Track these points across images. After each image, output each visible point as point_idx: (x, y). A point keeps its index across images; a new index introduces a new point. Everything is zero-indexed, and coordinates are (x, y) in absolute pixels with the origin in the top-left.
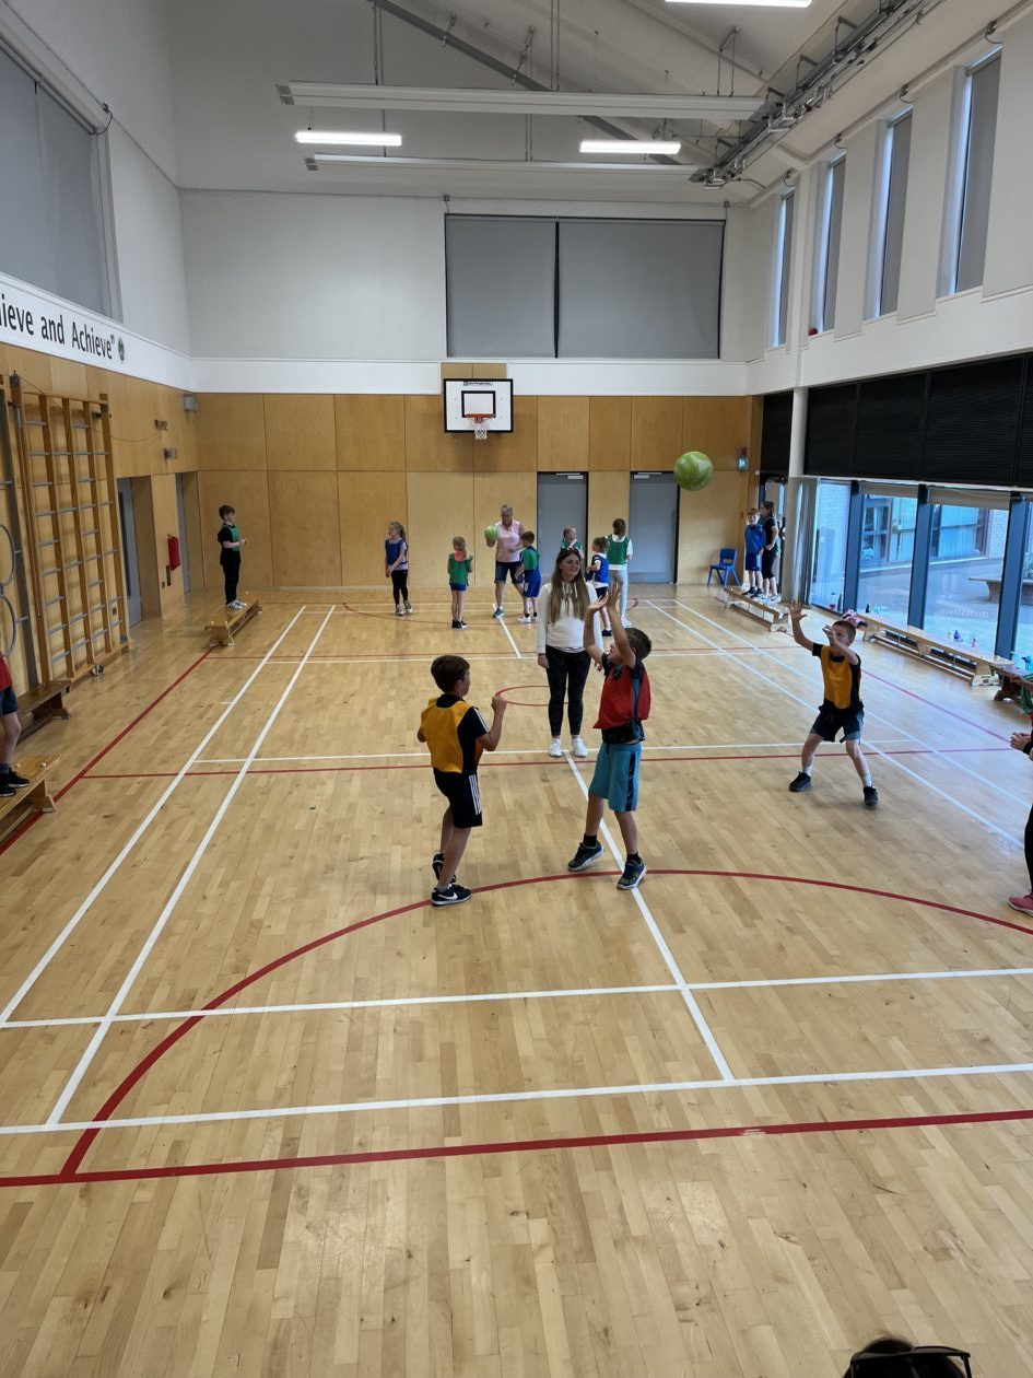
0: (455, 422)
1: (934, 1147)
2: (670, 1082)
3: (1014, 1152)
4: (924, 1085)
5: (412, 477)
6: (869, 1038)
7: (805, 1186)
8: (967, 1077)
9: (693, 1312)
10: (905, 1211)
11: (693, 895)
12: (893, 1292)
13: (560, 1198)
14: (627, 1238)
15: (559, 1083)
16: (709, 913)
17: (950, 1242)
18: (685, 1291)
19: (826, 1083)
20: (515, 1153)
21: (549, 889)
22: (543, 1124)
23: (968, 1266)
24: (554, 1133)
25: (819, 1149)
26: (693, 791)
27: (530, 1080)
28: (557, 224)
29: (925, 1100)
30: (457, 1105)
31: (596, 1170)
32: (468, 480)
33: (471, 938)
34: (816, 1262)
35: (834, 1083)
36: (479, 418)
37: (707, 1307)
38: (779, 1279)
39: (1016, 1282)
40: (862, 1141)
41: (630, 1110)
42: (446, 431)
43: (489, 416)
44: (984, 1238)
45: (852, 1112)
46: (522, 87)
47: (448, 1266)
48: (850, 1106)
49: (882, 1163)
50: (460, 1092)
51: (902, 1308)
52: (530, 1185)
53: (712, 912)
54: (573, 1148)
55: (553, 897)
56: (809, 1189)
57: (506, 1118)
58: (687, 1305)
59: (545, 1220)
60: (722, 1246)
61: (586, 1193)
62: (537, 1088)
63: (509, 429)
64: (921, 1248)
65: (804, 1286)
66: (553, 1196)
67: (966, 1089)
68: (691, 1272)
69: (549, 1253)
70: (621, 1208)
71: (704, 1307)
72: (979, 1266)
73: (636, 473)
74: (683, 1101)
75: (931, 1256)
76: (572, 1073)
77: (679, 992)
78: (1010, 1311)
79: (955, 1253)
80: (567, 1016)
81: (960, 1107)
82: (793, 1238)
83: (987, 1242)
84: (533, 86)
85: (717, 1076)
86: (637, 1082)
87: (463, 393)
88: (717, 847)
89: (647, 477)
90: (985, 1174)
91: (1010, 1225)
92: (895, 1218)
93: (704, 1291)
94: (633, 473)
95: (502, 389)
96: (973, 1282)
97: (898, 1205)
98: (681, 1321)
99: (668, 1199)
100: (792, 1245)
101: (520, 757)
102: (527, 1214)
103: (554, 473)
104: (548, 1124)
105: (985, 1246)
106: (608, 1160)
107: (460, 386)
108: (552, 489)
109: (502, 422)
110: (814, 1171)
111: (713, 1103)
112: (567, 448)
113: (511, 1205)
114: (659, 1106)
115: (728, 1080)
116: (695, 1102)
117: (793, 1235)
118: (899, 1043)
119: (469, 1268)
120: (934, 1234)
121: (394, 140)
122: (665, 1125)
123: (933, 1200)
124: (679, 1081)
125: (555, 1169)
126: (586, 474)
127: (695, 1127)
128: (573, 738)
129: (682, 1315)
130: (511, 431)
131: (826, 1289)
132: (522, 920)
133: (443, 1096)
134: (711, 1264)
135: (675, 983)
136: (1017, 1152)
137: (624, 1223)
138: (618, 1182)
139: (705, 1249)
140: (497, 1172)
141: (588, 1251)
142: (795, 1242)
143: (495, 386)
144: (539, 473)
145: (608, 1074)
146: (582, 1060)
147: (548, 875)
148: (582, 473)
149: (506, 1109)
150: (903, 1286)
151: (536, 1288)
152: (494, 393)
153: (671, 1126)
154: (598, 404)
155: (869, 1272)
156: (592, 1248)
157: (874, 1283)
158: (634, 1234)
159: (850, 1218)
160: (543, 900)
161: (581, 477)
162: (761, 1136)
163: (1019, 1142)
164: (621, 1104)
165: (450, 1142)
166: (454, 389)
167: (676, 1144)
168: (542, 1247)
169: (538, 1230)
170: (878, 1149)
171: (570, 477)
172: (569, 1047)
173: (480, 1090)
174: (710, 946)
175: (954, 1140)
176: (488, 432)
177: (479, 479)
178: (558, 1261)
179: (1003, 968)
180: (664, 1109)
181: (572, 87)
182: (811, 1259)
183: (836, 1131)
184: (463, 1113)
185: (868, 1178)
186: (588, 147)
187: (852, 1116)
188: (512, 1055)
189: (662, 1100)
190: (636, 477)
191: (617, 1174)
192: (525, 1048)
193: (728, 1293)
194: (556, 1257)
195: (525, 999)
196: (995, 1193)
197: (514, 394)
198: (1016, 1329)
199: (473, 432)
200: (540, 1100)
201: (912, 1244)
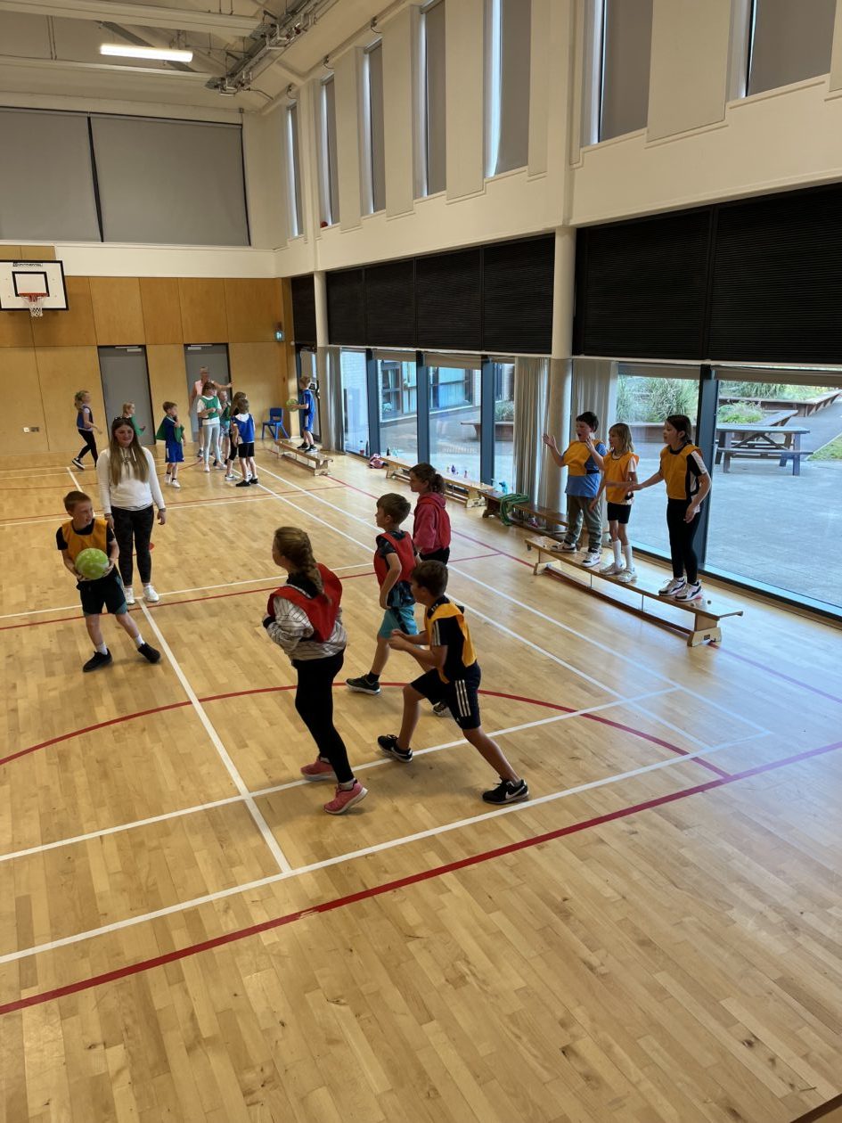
0: (9, 301)
1: (450, 891)
2: (237, 885)
3: (508, 880)
4: (443, 841)
6: (400, 809)
7: (351, 951)
8: (473, 825)
9: (259, 1095)
10: (430, 952)
11: (254, 711)
12: (424, 1026)
13: (135, 1022)
14: (199, 1042)
15: (133, 912)
16: (268, 725)
17: (465, 969)
18: (251, 1077)
19: (366, 856)
20: (91, 990)
21: (125, 729)
22: (118, 954)
23: (481, 988)
24: (129, 959)
25: (362, 914)
26: (253, 620)
27: (106, 914)
28: (89, 119)
29: (443, 853)
30: (33, 956)
31: (169, 985)
32: (28, 356)
33: (47, 788)
34: (362, 1016)
35: (372, 855)
36: (33, 297)
37: (271, 1085)
38: (332, 1041)
39: (515, 991)
40: (396, 899)
41: (200, 921)
43: (43, 295)
44: (490, 958)
45: (388, 876)
47: (27, 1113)
48: (386, 872)
49: (411, 915)
50: (36, 942)
51: (431, 1038)
52: (106, 1017)
53: (271, 724)
54: (147, 970)
55: (127, 736)
56: (355, 952)
57: (82, 957)
58: (254, 1089)
59: (121, 1046)
60: (283, 1025)
61: (160, 1010)
62: (114, 920)
63: (65, 307)
64: (443, 980)
65: (353, 1042)
66: (129, 1021)
67: (472, 835)
68: (257, 1057)
69: (126, 1076)
70: (193, 1017)
71: (268, 1087)
72: (488, 985)
73: (189, 345)
74: (247, 899)
75: (450, 986)
76: (147, 898)
77: (243, 802)
78: (513, 1018)
79: (470, 979)
80: (142, 844)
81: (469, 852)
82: (343, 1001)
83: (492, 962)
85: (275, 870)
86: (206, 893)
87: (14, 273)
88: (274, 666)
89: (200, 348)
90: (490, 905)
91: (509, 943)
92: (424, 960)
93: (268, 1071)
94: (187, 346)
95: (52, 270)
96: (485, 1001)
97: (425, 948)
98: (248, 1105)
99: (235, 995)
100: (342, 1008)
102: (105, 1044)
103: (114, 347)
104: (123, 953)
105: (491, 965)
106: (180, 972)
107: (12, 267)
108: (112, 361)
109: (57, 300)
110: (358, 936)
111: (274, 896)
112: (128, 326)
113: (89, 1041)
114: (226, 911)
115: (287, 872)
116: (257, 898)
117: (342, 997)
118: (424, 810)
119: (48, 1112)
120: (453, 965)
122: (232, 926)
123: (451, 936)
124: (244, 882)
125: (131, 995)
126: (144, 347)
127: (258, 921)
128: (145, 586)
129: (249, 1099)
130: (67, 309)
131: (370, 1039)
132: (98, 762)
133: (19, 950)
134: (273, 1044)
135: (239, 794)
136: (511, 880)
137: (196, 1028)
138: (190, 991)
139: (266, 1032)
140: (73, 1011)
141: (163, 1064)
142: (344, 1004)
143: (45, 267)
144: (99, 347)
145: (180, 891)
146: (154, 884)
147: (124, 715)
148: (140, 346)
149: (82, 949)
150: (431, 1019)
151: (115, 1113)
152: (45, 273)
153: (237, 926)
154: (147, 285)
155: (405, 1014)
156: (166, 1061)
157: (406, 1021)
158: (204, 1037)
159: (388, 969)
160: (117, 740)
161: (140, 350)
162: (315, 915)
163: (512, 871)
164: (192, 917)
165: (26, 994)
166: (5, 270)
167: (243, 942)
168: (119, 1072)
169: (116, 1056)
170: (407, 905)
171: (128, 350)
172: (143, 875)
173: (55, 936)
174: (269, 755)
175: (464, 881)
176: (43, 309)
177: (40, 354)
178: (133, 1082)
179: (496, 730)
180: (231, 912)
182: (357, 1015)
183: (375, 896)
184: (39, 961)
185: (401, 928)
186: (108, 49)
187: (388, 879)
188: (89, 896)
189: (228, 904)
190: (189, 348)
191: (188, 984)
192: (101, 884)
193: (288, 1067)
194: (133, 1078)
195: (101, 837)
196: (497, 918)
197: (65, 274)
198: (518, 1032)
199: (28, 309)
200: (115, 932)
201: (437, 979)
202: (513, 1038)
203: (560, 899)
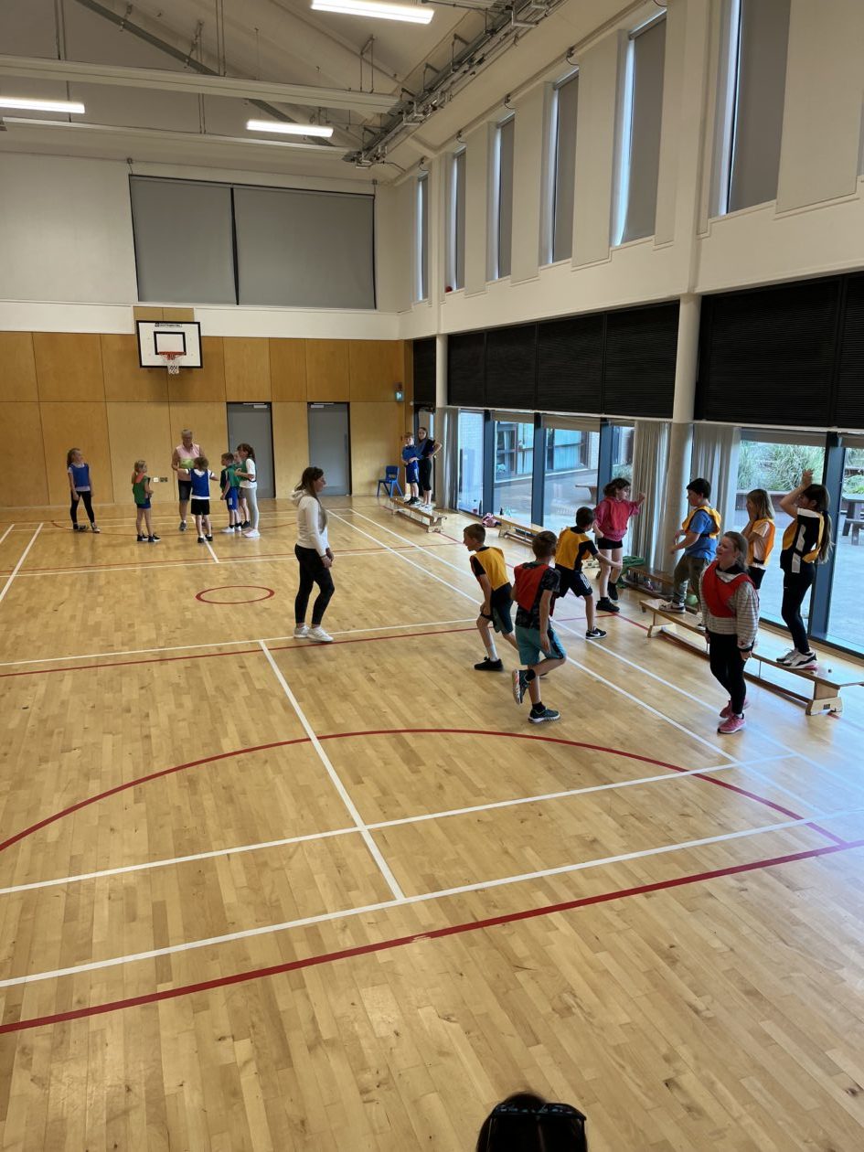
0: (149, 358)
1: (557, 929)
2: (353, 908)
3: (615, 924)
4: (552, 883)
5: (113, 409)
6: (510, 851)
7: (461, 975)
8: (582, 871)
9: (374, 1094)
10: (537, 982)
11: (370, 752)
12: (530, 1049)
13: (261, 1020)
14: (320, 1043)
15: (259, 923)
16: (382, 764)
17: (571, 1001)
18: (368, 1077)
19: (476, 891)
20: (220, 989)
21: (248, 760)
22: (245, 959)
23: (586, 1020)
24: (256, 963)
25: (472, 943)
26: (368, 666)
27: (233, 923)
28: (232, 189)
29: (551, 893)
30: (168, 955)
31: (292, 990)
32: (163, 410)
33: (179, 808)
34: (472, 1034)
35: (482, 890)
36: (171, 355)
37: (386, 1087)
38: (442, 1053)
39: (620, 1026)
40: (504, 932)
41: (319, 936)
42: (141, 366)
43: (180, 354)
44: (595, 993)
45: (497, 911)
46: (193, 70)
47: (164, 1092)
48: (495, 907)
49: (519, 947)
50: (171, 944)
51: (537, 1060)
52: (235, 1013)
53: (385, 764)
54: (272, 976)
55: (250, 766)
56: (465, 977)
57: (212, 960)
58: (370, 1088)
59: (248, 1041)
60: (397, 1034)
61: (284, 1012)
62: (241, 929)
63: (199, 365)
64: (550, 1009)
65: (464, 1058)
66: (255, 1019)
67: (580, 880)
68: (372, 1062)
69: (252, 1067)
70: (313, 1019)
71: (382, 1088)
72: (593, 1017)
73: (312, 403)
74: (364, 921)
75: (557, 1015)
76: (271, 912)
77: (359, 833)
78: (617, 1049)
79: (576, 1010)
80: (265, 864)
81: (576, 895)
82: (453, 1019)
83: (599, 998)
84: (206, 71)
85: (390, 897)
86: (325, 912)
87: (155, 333)
88: (388, 710)
89: (322, 407)
90: (596, 944)
91: (615, 982)
92: (531, 989)
93: (383, 1074)
94: (310, 404)
95: (190, 331)
96: (590, 1031)
97: (532, 978)
98: (365, 1102)
99: (353, 1004)
100: (453, 1025)
101: (220, 649)
102: (233, 1037)
103: (242, 403)
104: (249, 958)
105: (597, 1000)
106: (302, 979)
107: (152, 327)
108: (240, 416)
109: (192, 359)
110: (468, 962)
111: (388, 919)
112: (253, 383)
113: (218, 1033)
114: (344, 929)
115: (400, 899)
116: (372, 920)
117: (453, 1015)
118: (532, 852)
119: (182, 1092)
120: (560, 997)
121: (78, 108)
122: (349, 944)
123: (558, 970)
124: (360, 905)
125: (257, 996)
126: (269, 404)
127: (374, 940)
129: (365, 1098)
130: (201, 367)
131: (479, 1054)
132: (224, 788)
133: (155, 949)
134: (388, 1051)
135: (356, 826)
136: (619, 924)
137: (316, 1030)
138: (311, 997)
139: (384, 1039)
140: (206, 1007)
141: (286, 1059)
142: (454, 1022)
143: (183, 328)
144: (228, 403)
145: (301, 908)
146: (278, 900)
147: (247, 747)
148: (266, 403)
149: (212, 952)
150: (538, 1043)
151: (242, 1098)
152: (183, 334)
153: (354, 944)
154: (276, 345)
155: (512, 1036)
156: (289, 1057)
157: (515, 1043)
158: (325, 1038)
159: (496, 994)
160: (242, 769)
161: (265, 407)
162: (427, 940)
163: (618, 915)
164: (312, 932)
165: (162, 988)
166: (147, 330)
167: (359, 958)
168: (246, 1063)
169: (243, 1049)
170: (516, 939)
171: (255, 407)
172: (267, 890)
173: (188, 939)
174: (384, 792)
175: (571, 920)
176: (180, 367)
177: (173, 408)
178: (259, 1072)
179: (606, 784)
180: (348, 931)
181: (238, 73)
182: (467, 1032)
183: (485, 928)
184: (173, 961)
185: (509, 959)
186: (254, 125)
187: (498, 914)
188: (218, 905)
189: (345, 924)
190: (312, 406)
191: (309, 991)
192: (229, 896)
193: (401, 1072)
194: (259, 1069)
195: (228, 855)
196: (602, 956)
197: (202, 334)
198: (622, 1063)
199: (166, 367)
200: (242, 939)
201: (544, 1008)
202: (617, 1067)
203: (666, 945)
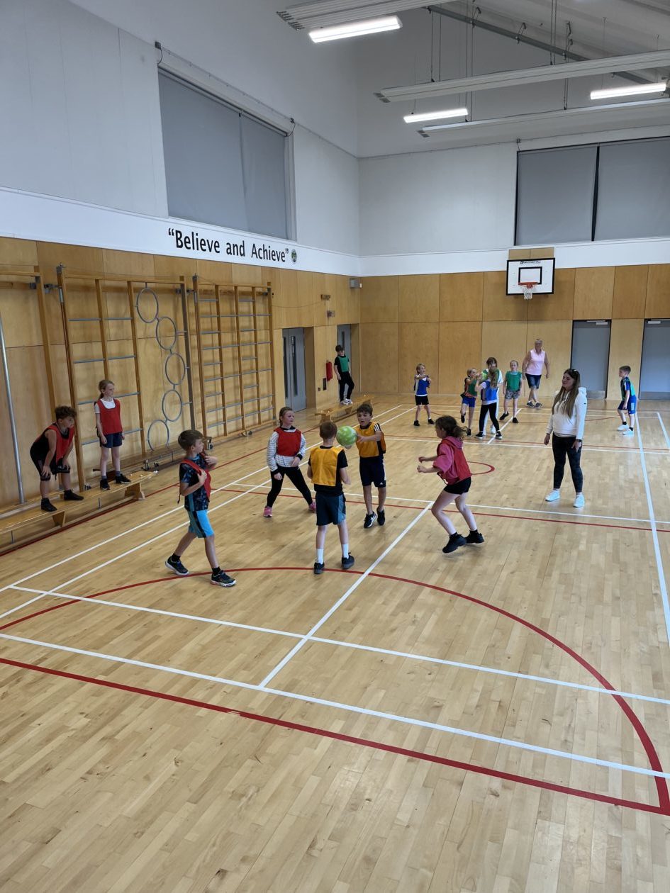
0: (514, 288)
1: (315, 748)
2: (231, 679)
4: (361, 720)
5: (486, 325)
6: (369, 687)
7: (221, 744)
8: (393, 722)
9: (91, 776)
10: (251, 772)
11: (386, 593)
12: (186, 803)
13: (108, 714)
15: (178, 666)
16: (380, 603)
17: (251, 793)
18: (101, 767)
19: (308, 702)
23: (241, 808)
25: (255, 730)
28: (598, 148)
29: (349, 726)
31: (141, 707)
32: (523, 327)
33: (239, 591)
34: (174, 777)
35: (312, 703)
36: (530, 285)
37: (100, 776)
38: (147, 778)
41: (193, 686)
42: (507, 294)
43: (535, 283)
46: (570, 60)
57: (136, 674)
58: (94, 773)
60: (145, 754)
62: (167, 666)
64: (232, 790)
65: (153, 784)
67: (383, 727)
69: (72, 733)
70: (125, 726)
72: (246, 809)
73: (650, 320)
74: (224, 689)
75: (230, 795)
76: (193, 663)
77: (300, 639)
78: (228, 835)
79: (244, 799)
80: (230, 637)
82: (179, 764)
84: (579, 58)
85: (256, 683)
86: (215, 675)
87: (520, 269)
89: (659, 322)
90: (323, 770)
91: (294, 798)
92: (241, 772)
94: (647, 320)
95: (547, 266)
96: (233, 814)
97: (252, 768)
98: (82, 778)
99: (151, 729)
100: (174, 767)
102: (87, 715)
103: (586, 320)
105: (266, 800)
106: (152, 704)
107: (518, 264)
108: (583, 332)
109: (546, 287)
110: (236, 739)
111: (237, 694)
112: (595, 304)
113: (85, 710)
114: (208, 689)
115: (260, 687)
116: (228, 691)
117: (182, 762)
118: (382, 695)
120: (249, 787)
122: (198, 698)
123: (275, 771)
124: (236, 680)
125: (124, 701)
126: (609, 321)
127: (211, 702)
129: (86, 775)
130: (552, 293)
132: (276, 587)
134: (128, 760)
135: (306, 634)
137: (118, 732)
138: (141, 715)
139: (136, 754)
141: (88, 738)
142: (177, 766)
143: (542, 263)
144: (574, 321)
145: (208, 668)
146: (205, 658)
148: (606, 321)
149: (141, 671)
150: (196, 803)
152: (541, 268)
154: (622, 273)
155: (190, 790)
157: (185, 795)
158: (115, 738)
159: (220, 764)
161: (606, 323)
162: (236, 716)
163: (369, 762)
164: (193, 683)
166: (514, 267)
167: (191, 707)
168: (73, 730)
169: (81, 722)
170: (283, 741)
171: (597, 324)
173: (143, 659)
174: (354, 620)
175: (332, 748)
176: (533, 294)
177: (531, 325)
178: (70, 737)
179: (519, 672)
181: (606, 54)
183: (276, 725)
185: (259, 750)
186: (596, 95)
188: (178, 649)
189: (214, 686)
190: (649, 322)
191: (146, 711)
192: (188, 647)
193: (116, 774)
195: (221, 625)
197: (556, 267)
199: (523, 294)
201: (232, 785)
203: (366, 797)
